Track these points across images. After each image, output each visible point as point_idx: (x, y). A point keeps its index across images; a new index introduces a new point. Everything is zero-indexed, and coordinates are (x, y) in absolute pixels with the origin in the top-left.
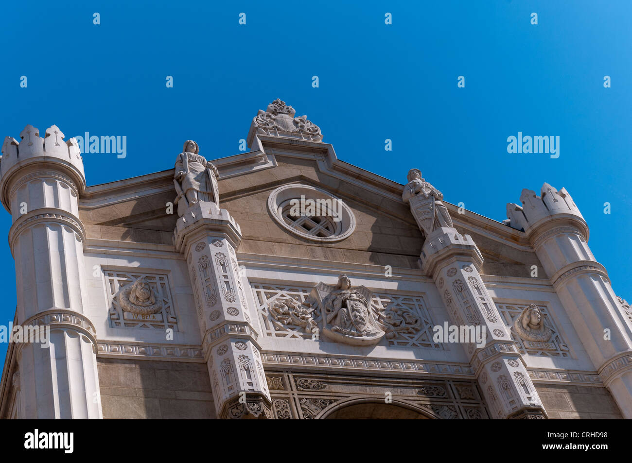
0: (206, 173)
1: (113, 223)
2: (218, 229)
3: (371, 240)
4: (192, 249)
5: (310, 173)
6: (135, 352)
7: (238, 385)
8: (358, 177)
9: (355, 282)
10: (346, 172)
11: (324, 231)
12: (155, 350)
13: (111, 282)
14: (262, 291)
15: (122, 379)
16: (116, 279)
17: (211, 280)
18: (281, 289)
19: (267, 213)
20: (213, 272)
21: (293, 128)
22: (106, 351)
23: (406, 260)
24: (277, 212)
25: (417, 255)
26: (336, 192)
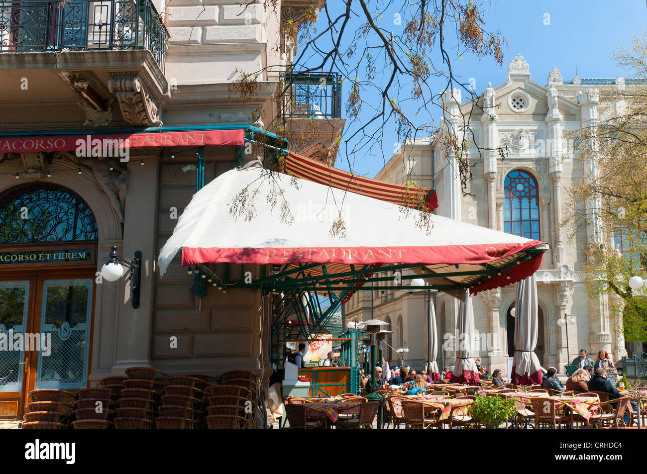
0: (492, 97)
1: (466, 114)
3: (534, 109)
4: (485, 124)
5: (522, 85)
7: (489, 170)
8: (536, 85)
9: (524, 128)
10: (533, 84)
11: (523, 105)
12: (473, 156)
14: (501, 133)
17: (488, 137)
19: (507, 103)
20: (489, 134)
21: (521, 67)
23: (541, 117)
24: (510, 100)
25: (545, 115)
26: (528, 92)
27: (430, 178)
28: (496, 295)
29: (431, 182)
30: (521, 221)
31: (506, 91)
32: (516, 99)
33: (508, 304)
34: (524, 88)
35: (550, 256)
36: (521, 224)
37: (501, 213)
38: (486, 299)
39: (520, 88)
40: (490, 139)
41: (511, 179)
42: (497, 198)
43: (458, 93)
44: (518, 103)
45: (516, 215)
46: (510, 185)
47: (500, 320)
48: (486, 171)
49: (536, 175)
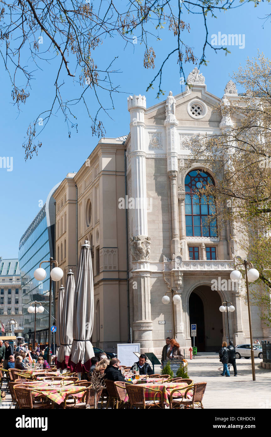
0: (173, 104)
1: (151, 118)
2: (173, 125)
3: (210, 117)
4: (167, 128)
5: (199, 94)
6: (153, 157)
7: (171, 168)
8: (211, 96)
9: (202, 133)
10: (208, 94)
11: (200, 113)
12: (157, 156)
13: (150, 135)
14: (181, 136)
15: (150, 163)
16: (151, 135)
17: (170, 139)
18: (186, 135)
19: (187, 113)
20: (170, 137)
21: (198, 79)
22: (147, 157)
23: (216, 124)
24: (189, 108)
25: (220, 122)
26: (204, 101)
27: (124, 174)
28: (179, 282)
29: (124, 177)
30: (201, 215)
31: (186, 99)
32: (194, 107)
33: (190, 290)
34: (201, 97)
35: (226, 247)
36: (201, 218)
37: (183, 208)
38: (170, 286)
39: (197, 97)
40: (172, 141)
41: (191, 177)
42: (179, 194)
43: (143, 99)
44: (196, 111)
45: (196, 211)
46: (191, 183)
47: (183, 306)
48: (169, 170)
49: (213, 175)
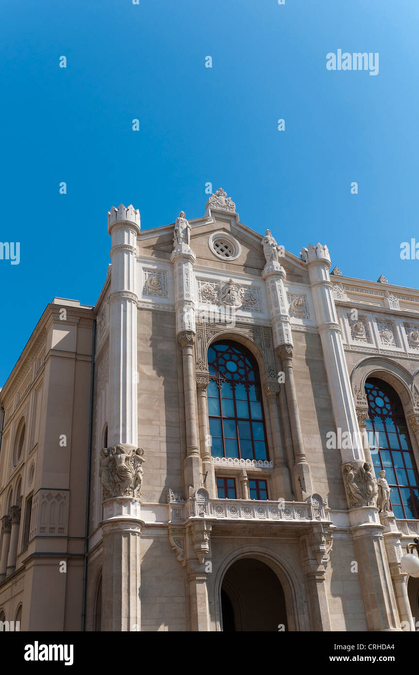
0: (186, 229)
1: (149, 247)
2: (187, 258)
3: (245, 260)
4: (176, 264)
5: (227, 226)
6: (151, 307)
7: (185, 327)
8: (246, 230)
9: (235, 281)
10: (242, 227)
11: (229, 253)
12: (158, 306)
13: (145, 274)
14: (200, 282)
15: (145, 317)
16: (147, 273)
17: (181, 280)
18: (207, 281)
19: (207, 245)
20: (183, 277)
21: (224, 204)
22: (141, 305)
23: (257, 271)
24: (212, 244)
25: (262, 269)
26: (236, 237)
27: (90, 359)
28: (203, 546)
29: (90, 365)
30: (236, 419)
31: (205, 229)
32: (219, 244)
33: (224, 566)
34: (230, 230)
35: (287, 480)
36: (237, 424)
37: (205, 401)
38: (183, 556)
39: (224, 229)
40: (185, 284)
41: (217, 352)
42: (198, 376)
43: (136, 213)
44: (222, 250)
45: (227, 410)
46: (217, 361)
48: (179, 330)
49: (254, 350)
